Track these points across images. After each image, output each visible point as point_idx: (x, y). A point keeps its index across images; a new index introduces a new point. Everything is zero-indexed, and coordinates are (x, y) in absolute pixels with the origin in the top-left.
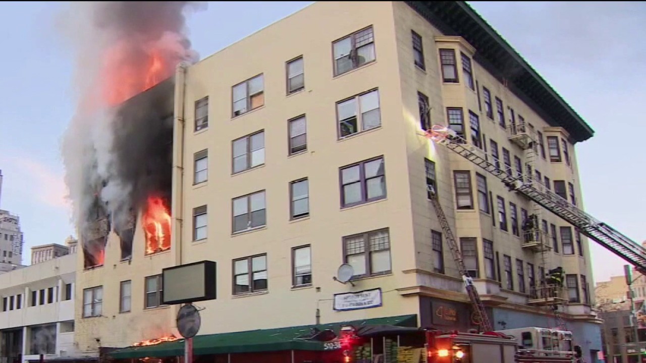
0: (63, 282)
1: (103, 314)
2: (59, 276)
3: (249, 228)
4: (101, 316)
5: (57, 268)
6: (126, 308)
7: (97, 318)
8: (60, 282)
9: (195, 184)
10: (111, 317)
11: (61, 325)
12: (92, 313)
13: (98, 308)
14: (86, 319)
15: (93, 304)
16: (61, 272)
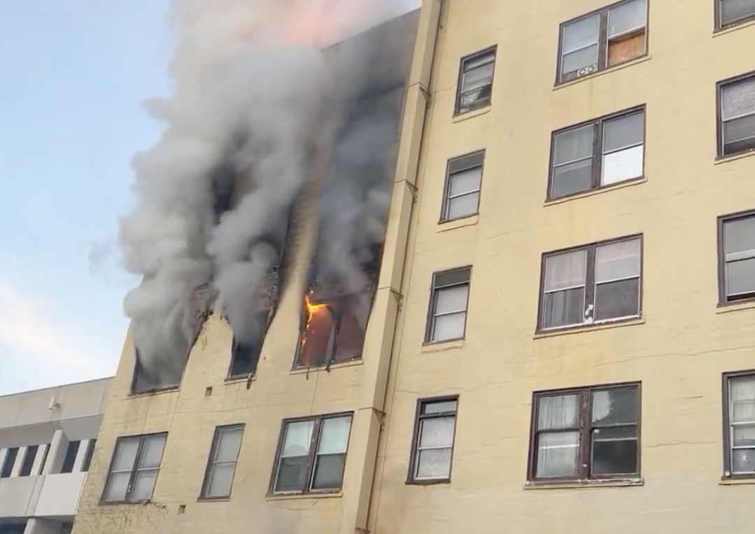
0: (64, 435)
1: (156, 498)
2: (58, 422)
3: (590, 321)
4: (149, 502)
5: (57, 406)
6: (217, 490)
7: (137, 507)
8: (58, 435)
9: (442, 221)
10: (173, 508)
11: (37, 523)
12: (129, 494)
13: (144, 484)
14: (108, 508)
15: (134, 475)
16: (64, 416)
